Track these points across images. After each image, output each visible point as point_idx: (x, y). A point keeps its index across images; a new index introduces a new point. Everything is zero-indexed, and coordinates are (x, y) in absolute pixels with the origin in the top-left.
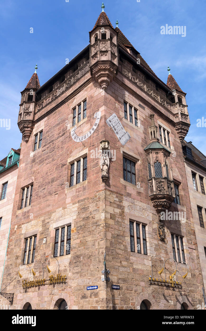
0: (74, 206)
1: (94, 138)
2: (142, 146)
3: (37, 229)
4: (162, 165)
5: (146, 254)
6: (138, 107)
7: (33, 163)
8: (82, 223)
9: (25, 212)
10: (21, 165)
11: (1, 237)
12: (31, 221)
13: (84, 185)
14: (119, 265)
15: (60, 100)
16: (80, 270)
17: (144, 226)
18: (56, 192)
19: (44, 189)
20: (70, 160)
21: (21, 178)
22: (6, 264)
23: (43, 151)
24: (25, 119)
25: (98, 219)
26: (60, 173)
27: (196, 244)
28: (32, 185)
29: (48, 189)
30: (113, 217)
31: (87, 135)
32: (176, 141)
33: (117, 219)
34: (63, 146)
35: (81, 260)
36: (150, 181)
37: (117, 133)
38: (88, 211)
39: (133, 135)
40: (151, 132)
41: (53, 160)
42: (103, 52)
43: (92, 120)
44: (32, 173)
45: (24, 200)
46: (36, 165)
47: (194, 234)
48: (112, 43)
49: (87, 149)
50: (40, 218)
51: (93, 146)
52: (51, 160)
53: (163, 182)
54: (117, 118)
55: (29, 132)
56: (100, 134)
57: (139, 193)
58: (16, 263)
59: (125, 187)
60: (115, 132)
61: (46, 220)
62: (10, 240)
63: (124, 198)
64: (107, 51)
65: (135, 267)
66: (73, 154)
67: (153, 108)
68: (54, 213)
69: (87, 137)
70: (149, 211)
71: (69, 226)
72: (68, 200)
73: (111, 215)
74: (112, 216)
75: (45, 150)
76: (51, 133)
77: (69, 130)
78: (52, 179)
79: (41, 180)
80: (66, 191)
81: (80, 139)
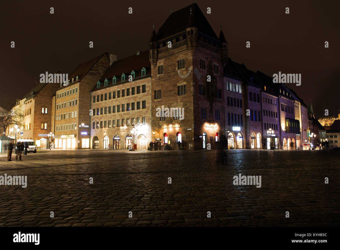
0: (181, 103)
1: (189, 79)
5: (206, 118)
6: (205, 60)
7: (159, 80)
9: (159, 101)
11: (147, 109)
12: (162, 105)
13: (185, 96)
14: (198, 123)
15: (171, 53)
16: (185, 124)
17: (206, 109)
18: (173, 96)
19: (167, 93)
20: (178, 85)
21: (154, 85)
22: (152, 119)
23: (164, 76)
24: (153, 58)
25: (191, 109)
26: (174, 88)
28: (160, 90)
29: (169, 94)
33: (197, 109)
34: (175, 77)
36: (208, 93)
37: (197, 76)
39: (203, 74)
41: (170, 82)
42: (192, 42)
43: (187, 70)
44: (159, 84)
45: (157, 95)
46: (161, 81)
49: (186, 83)
50: (166, 104)
51: (188, 82)
52: (169, 81)
55: (155, 64)
56: (192, 77)
57: (204, 98)
58: (157, 120)
59: (200, 97)
61: (170, 106)
62: (152, 111)
63: (199, 101)
64: (194, 41)
65: (202, 123)
66: (180, 82)
68: (173, 104)
69: (185, 77)
70: (208, 104)
72: (179, 100)
76: (168, 68)
77: (177, 70)
78: (170, 90)
79: (165, 89)
80: (178, 96)
81: (182, 77)
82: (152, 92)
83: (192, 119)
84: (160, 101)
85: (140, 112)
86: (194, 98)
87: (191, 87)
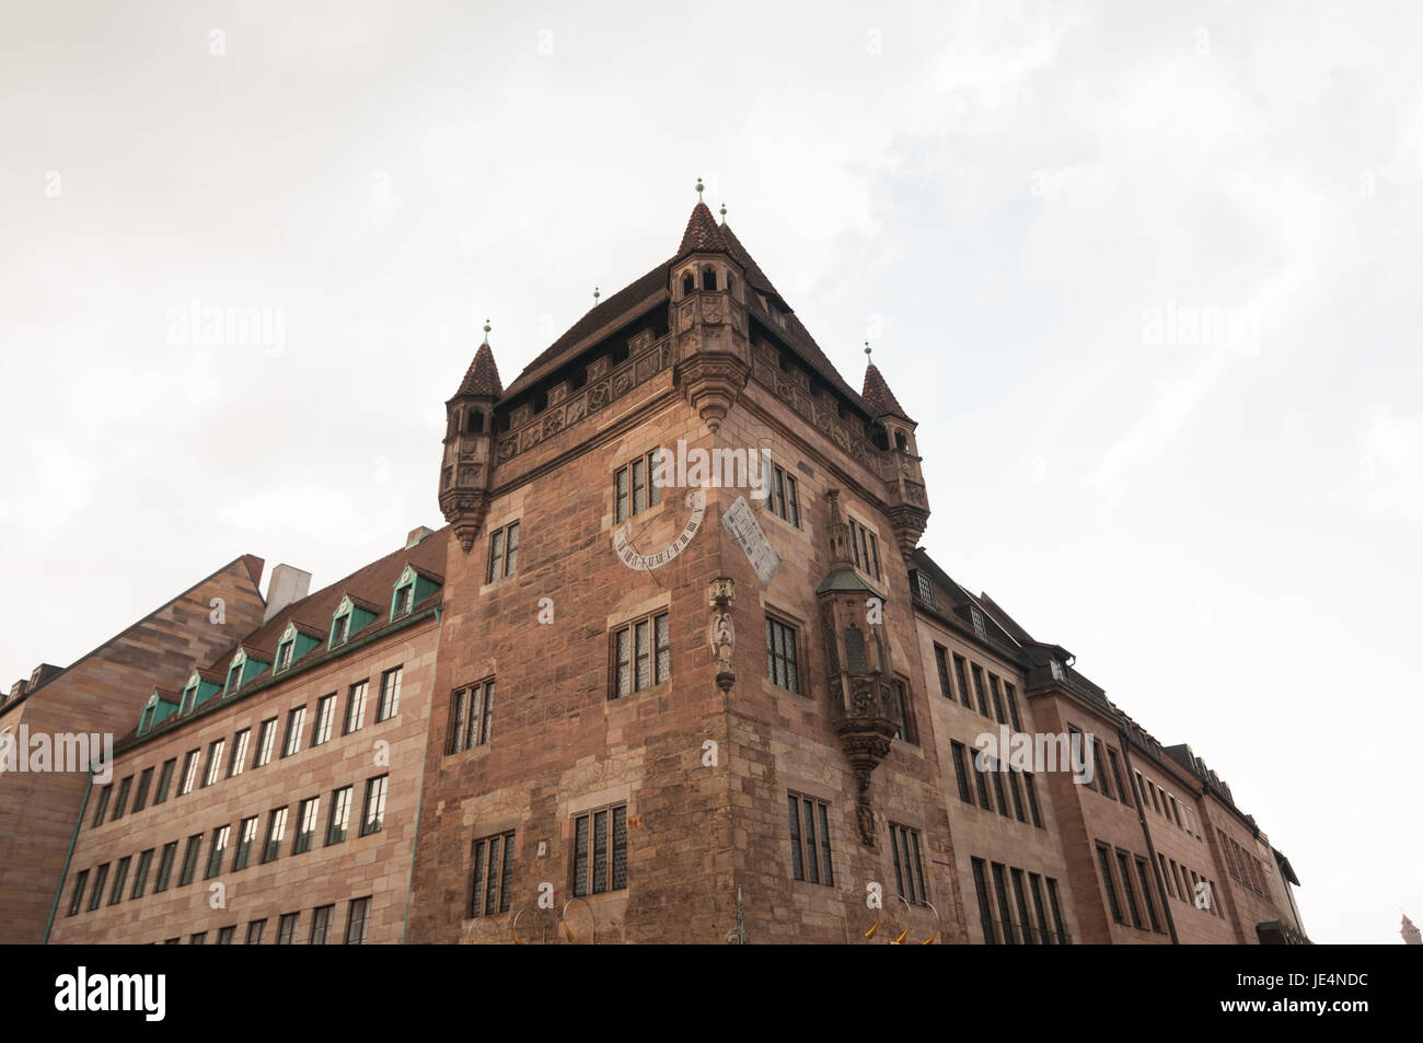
0: (632, 753)
1: (688, 565)
2: (811, 583)
3: (516, 815)
4: (867, 639)
5: (831, 884)
6: (796, 472)
7: (491, 616)
8: (661, 803)
9: (472, 762)
10: (450, 621)
11: (388, 833)
12: (493, 790)
13: (664, 696)
14: (769, 917)
15: (573, 440)
17: (824, 806)
18: (573, 709)
19: (533, 697)
20: (614, 620)
21: (452, 660)
22: (413, 914)
23: (522, 585)
24: (463, 486)
25: (709, 792)
26: (584, 654)
27: (950, 850)
28: (489, 682)
29: (547, 698)
30: (748, 786)
31: (665, 554)
32: (892, 559)
33: (758, 792)
34: (590, 577)
35: (663, 904)
36: (835, 682)
37: (750, 551)
38: (679, 769)
39: (790, 555)
40: (832, 542)
42: (711, 328)
43: (679, 512)
44: (488, 646)
45: (464, 727)
46: (502, 625)
47: (945, 822)
48: (734, 303)
49: (669, 594)
50: (522, 781)
51: (684, 586)
53: (870, 684)
54: (747, 507)
55: (474, 523)
56: (706, 555)
57: (808, 716)
58: (448, 912)
59: (775, 703)
60: (745, 548)
61: (544, 791)
62: (421, 845)
63: (773, 732)
64: (720, 325)
65: (805, 920)
66: (625, 602)
67: (835, 471)
68: (568, 769)
69: (666, 560)
70: (834, 764)
71: (619, 809)
72: (615, 735)
73: (743, 783)
74: (746, 784)
75: (528, 583)
76: (549, 533)
77: (608, 531)
78: (558, 670)
80: (607, 708)
81: (643, 563)
82: (434, 707)
83: (721, 880)
84: (482, 762)
85: (343, 859)
87: (706, 623)
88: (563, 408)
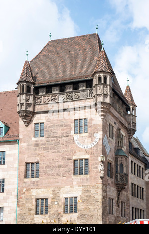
0: (79, 187)
1: (94, 151)
2: (114, 152)
3: (48, 195)
4: (124, 166)
5: (113, 214)
6: (114, 125)
7: (36, 146)
8: (86, 198)
9: (34, 181)
10: (22, 144)
12: (41, 189)
13: (87, 177)
17: (113, 200)
18: (63, 175)
19: (52, 170)
20: (74, 158)
21: (24, 155)
22: (19, 212)
23: (46, 141)
25: (97, 198)
26: (66, 163)
28: (38, 163)
29: (56, 171)
31: (88, 146)
33: (105, 198)
34: (67, 145)
35: (86, 217)
36: (117, 175)
37: (106, 148)
38: (90, 193)
39: (112, 147)
41: (58, 152)
42: (105, 95)
43: (93, 137)
44: (36, 154)
45: (30, 172)
46: (41, 150)
47: (129, 200)
49: (89, 155)
50: (49, 188)
51: (94, 155)
52: (56, 151)
53: (124, 176)
54: (106, 138)
55: (29, 120)
57: (112, 182)
58: (30, 213)
59: (108, 181)
61: (56, 191)
62: (19, 197)
63: (107, 186)
64: (107, 95)
66: (77, 154)
67: (120, 123)
68: (62, 187)
69: (89, 148)
70: (115, 191)
71: (76, 198)
75: (49, 141)
76: (54, 130)
77: (73, 135)
78: (59, 165)
79: (48, 163)
80: (73, 177)
81: (81, 146)
82: (20, 165)
83: (99, 214)
84: (37, 182)
86: (102, 181)
87: (98, 164)
88: (58, 95)
